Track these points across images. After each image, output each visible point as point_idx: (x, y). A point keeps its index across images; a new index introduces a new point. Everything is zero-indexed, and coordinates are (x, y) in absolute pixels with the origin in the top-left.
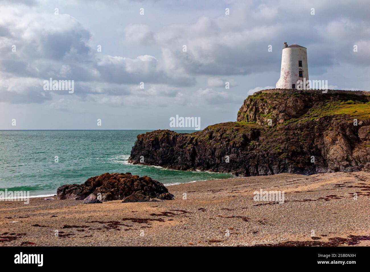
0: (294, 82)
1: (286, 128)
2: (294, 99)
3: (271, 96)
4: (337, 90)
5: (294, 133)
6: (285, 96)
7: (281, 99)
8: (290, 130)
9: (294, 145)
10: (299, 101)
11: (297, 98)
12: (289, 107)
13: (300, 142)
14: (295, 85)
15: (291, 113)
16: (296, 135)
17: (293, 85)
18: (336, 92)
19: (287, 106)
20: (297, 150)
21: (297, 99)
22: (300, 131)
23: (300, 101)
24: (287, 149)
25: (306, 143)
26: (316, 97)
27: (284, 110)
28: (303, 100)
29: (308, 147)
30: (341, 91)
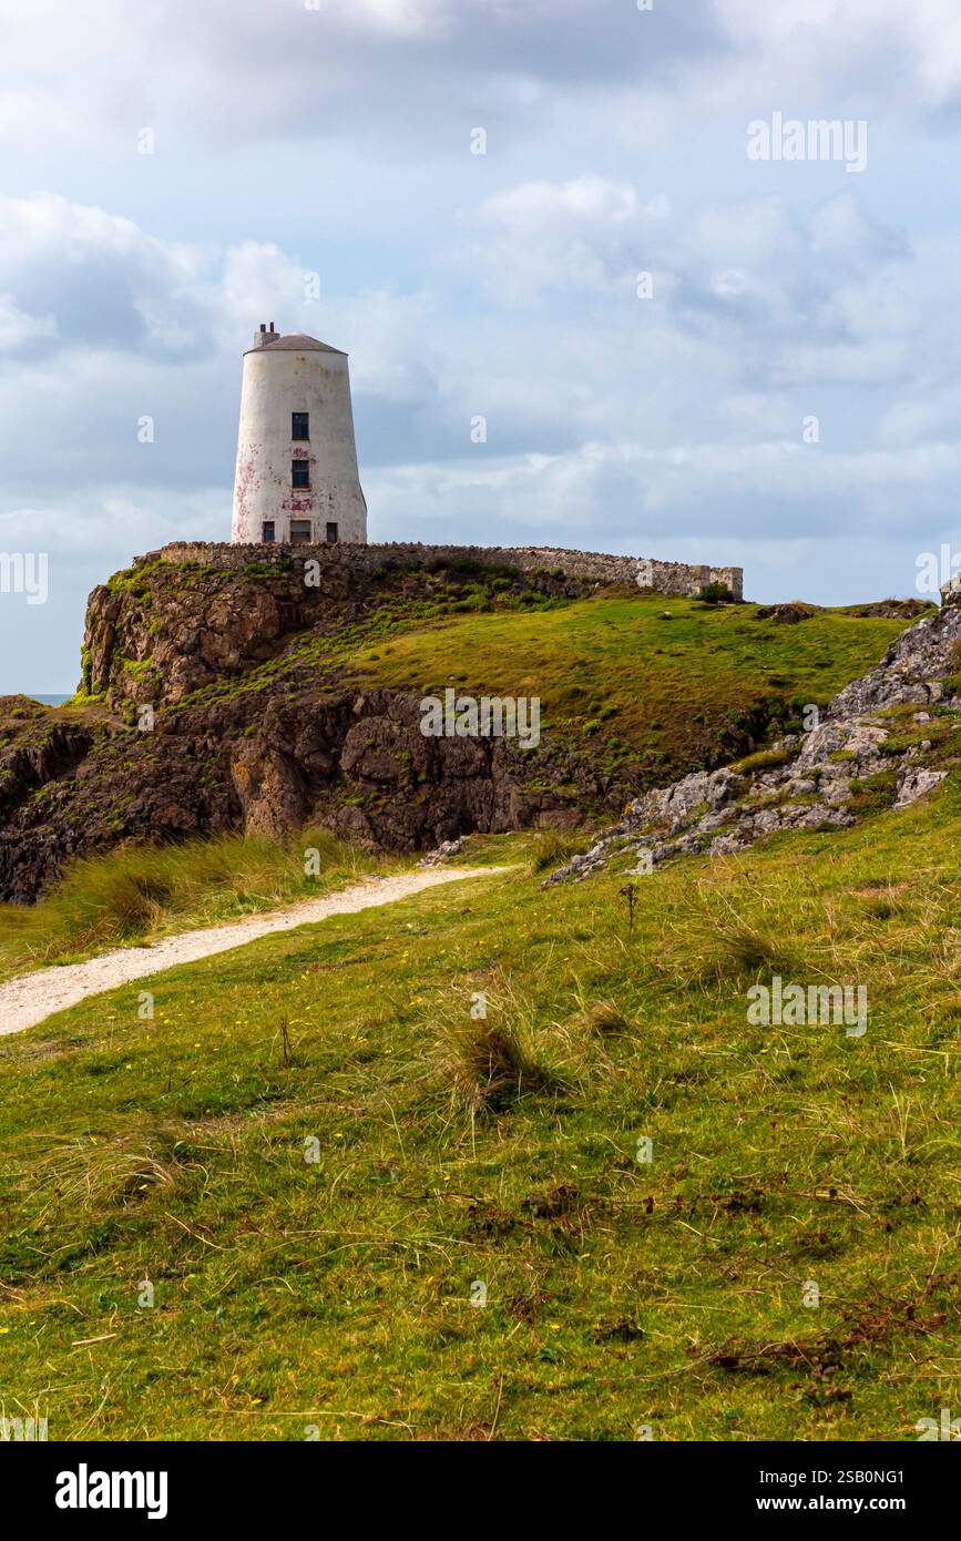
0: (270, 513)
1: (169, 723)
2: (240, 593)
3: (167, 578)
4: (446, 548)
5: (191, 750)
6: (212, 577)
7: (194, 590)
8: (183, 733)
9: (177, 802)
10: (259, 603)
11: (255, 588)
12: (213, 629)
13: (202, 786)
14: (272, 523)
15: (223, 657)
16: (200, 756)
17: (266, 524)
18: (442, 555)
19: (205, 625)
20: (182, 822)
21: (253, 593)
22: (215, 739)
23: (265, 600)
24: (148, 818)
25: (221, 790)
26: (337, 582)
27: (193, 644)
28: (277, 597)
29: (225, 806)
30: (463, 549)
